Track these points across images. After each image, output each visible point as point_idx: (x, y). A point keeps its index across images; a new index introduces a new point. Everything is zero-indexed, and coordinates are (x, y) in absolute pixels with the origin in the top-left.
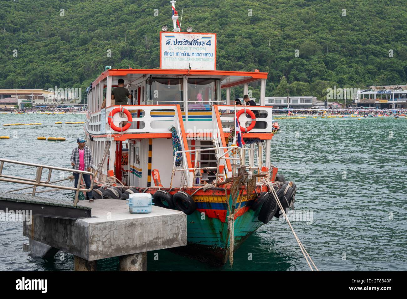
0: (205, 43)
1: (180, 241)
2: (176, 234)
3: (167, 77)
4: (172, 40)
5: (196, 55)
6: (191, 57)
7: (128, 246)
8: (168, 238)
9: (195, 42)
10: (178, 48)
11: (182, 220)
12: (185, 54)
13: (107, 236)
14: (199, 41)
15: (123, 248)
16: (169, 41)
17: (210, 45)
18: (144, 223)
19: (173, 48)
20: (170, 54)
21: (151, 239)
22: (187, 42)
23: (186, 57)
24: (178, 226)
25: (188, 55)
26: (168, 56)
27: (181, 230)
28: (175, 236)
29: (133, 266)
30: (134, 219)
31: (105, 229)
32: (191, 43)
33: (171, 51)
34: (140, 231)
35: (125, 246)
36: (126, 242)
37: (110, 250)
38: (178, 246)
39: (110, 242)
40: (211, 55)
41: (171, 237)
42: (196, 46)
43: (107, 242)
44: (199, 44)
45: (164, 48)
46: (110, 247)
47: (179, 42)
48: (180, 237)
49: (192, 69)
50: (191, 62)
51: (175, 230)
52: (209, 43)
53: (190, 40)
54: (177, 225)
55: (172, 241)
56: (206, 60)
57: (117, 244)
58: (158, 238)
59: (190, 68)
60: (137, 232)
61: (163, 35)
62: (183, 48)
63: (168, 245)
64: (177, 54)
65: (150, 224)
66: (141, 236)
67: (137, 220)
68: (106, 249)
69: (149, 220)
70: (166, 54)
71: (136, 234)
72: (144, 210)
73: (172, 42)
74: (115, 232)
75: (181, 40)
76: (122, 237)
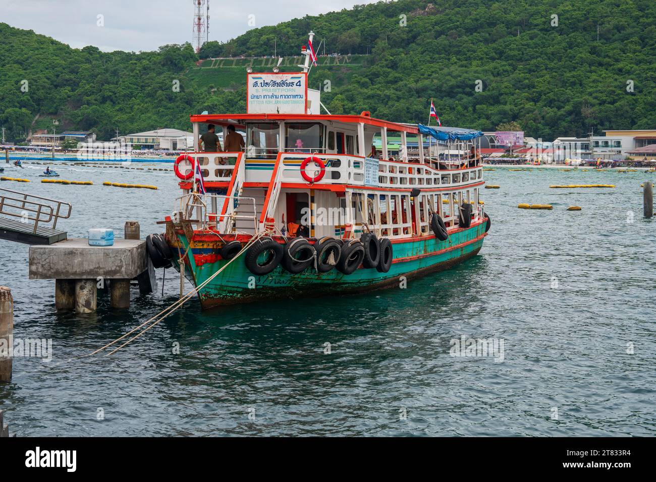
0: (295, 84)
1: (124, 273)
2: (119, 266)
3: (263, 122)
4: (259, 81)
5: (285, 98)
6: (279, 99)
7: (67, 272)
8: (110, 269)
9: (283, 83)
10: (266, 90)
11: (126, 254)
12: (272, 96)
13: (47, 260)
14: (288, 82)
15: (62, 273)
16: (256, 83)
17: (300, 85)
18: (84, 253)
19: (260, 91)
20: (257, 97)
21: (91, 267)
22: (275, 84)
23: (274, 100)
24: (121, 260)
25: (276, 97)
26: (255, 99)
27: (124, 264)
28: (118, 268)
29: (81, 291)
30: (74, 248)
31: (44, 254)
32: (279, 85)
33: (258, 94)
34: (80, 259)
35: (64, 271)
36: (65, 268)
37: (50, 273)
38: (121, 277)
39: (50, 265)
40: (300, 97)
41: (113, 269)
42: (285, 87)
43: (47, 265)
44: (288, 85)
45: (251, 90)
46: (49, 270)
47: (267, 83)
48: (123, 269)
49: (280, 113)
50: (279, 105)
51: (118, 263)
52: (298, 84)
53: (278, 81)
54: (119, 258)
55: (115, 272)
56: (295, 102)
57: (56, 268)
58: (99, 268)
59: (278, 111)
60: (78, 260)
61: (250, 76)
62: (271, 90)
63: (110, 275)
64: (264, 96)
65: (91, 254)
66: (81, 264)
67: (77, 249)
68: (46, 271)
69: (90, 251)
70: (253, 97)
71: (76, 261)
72: (98, 242)
73: (259, 84)
74: (55, 257)
75: (268, 81)
76: (61, 262)
